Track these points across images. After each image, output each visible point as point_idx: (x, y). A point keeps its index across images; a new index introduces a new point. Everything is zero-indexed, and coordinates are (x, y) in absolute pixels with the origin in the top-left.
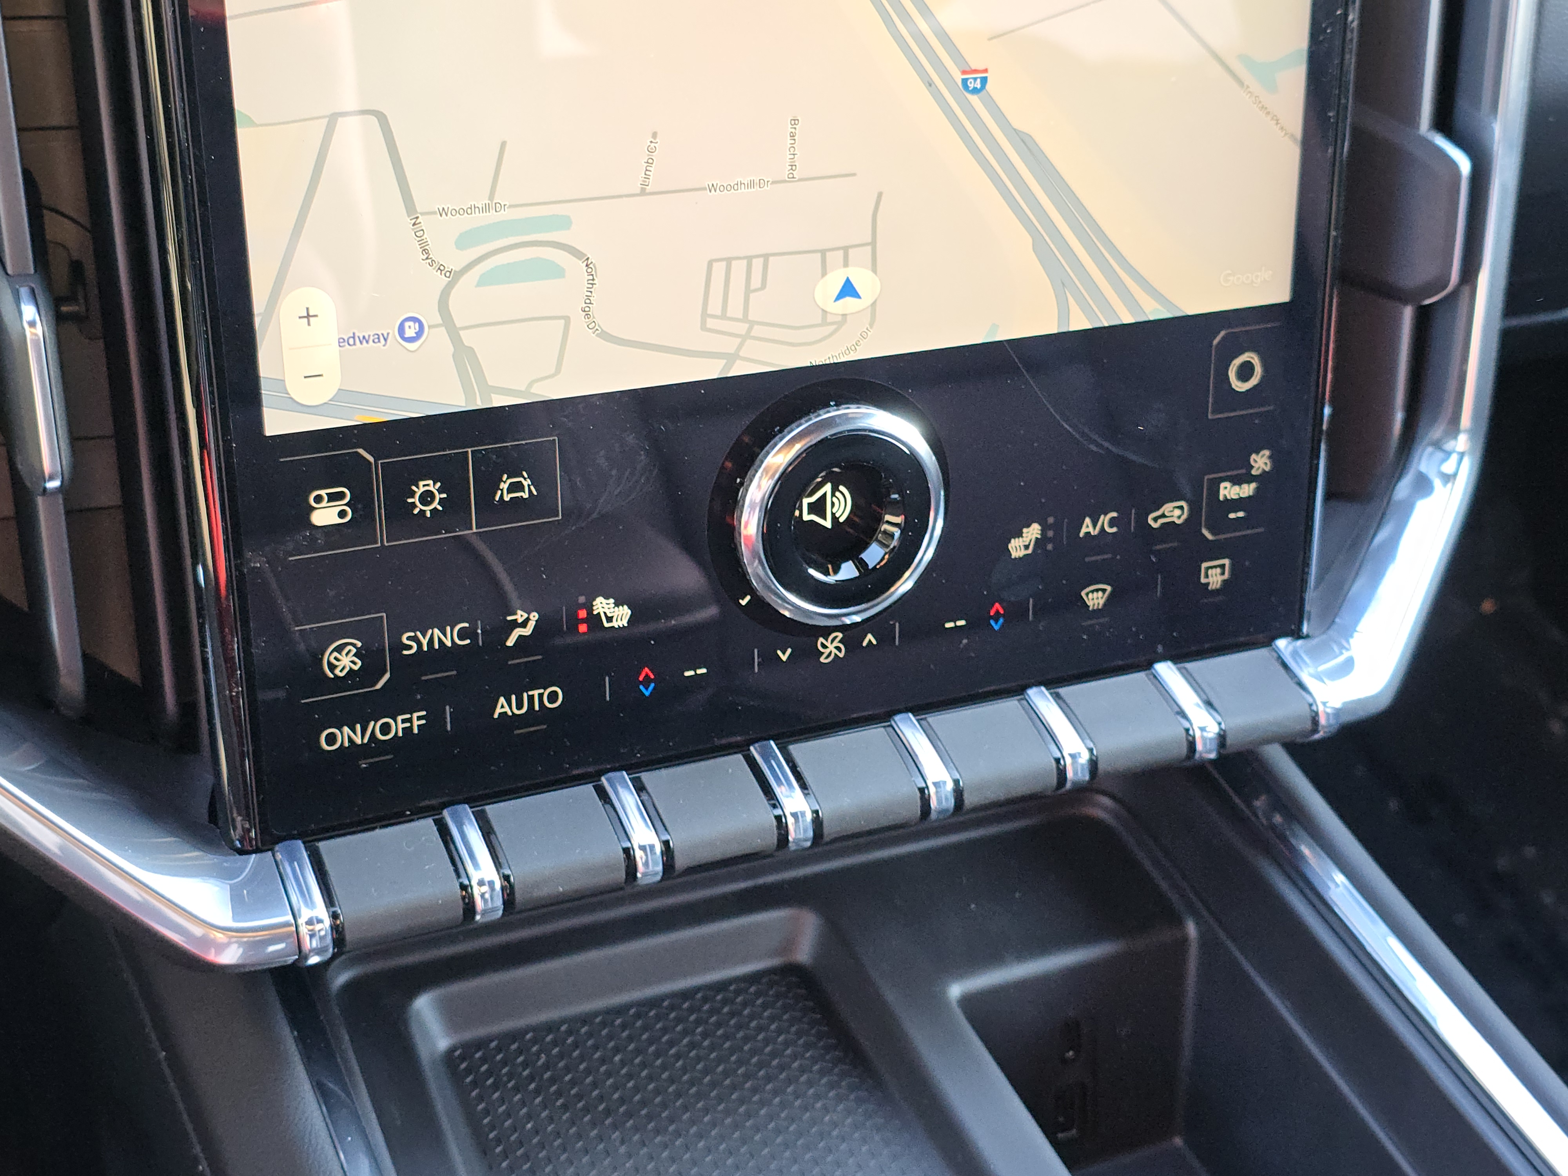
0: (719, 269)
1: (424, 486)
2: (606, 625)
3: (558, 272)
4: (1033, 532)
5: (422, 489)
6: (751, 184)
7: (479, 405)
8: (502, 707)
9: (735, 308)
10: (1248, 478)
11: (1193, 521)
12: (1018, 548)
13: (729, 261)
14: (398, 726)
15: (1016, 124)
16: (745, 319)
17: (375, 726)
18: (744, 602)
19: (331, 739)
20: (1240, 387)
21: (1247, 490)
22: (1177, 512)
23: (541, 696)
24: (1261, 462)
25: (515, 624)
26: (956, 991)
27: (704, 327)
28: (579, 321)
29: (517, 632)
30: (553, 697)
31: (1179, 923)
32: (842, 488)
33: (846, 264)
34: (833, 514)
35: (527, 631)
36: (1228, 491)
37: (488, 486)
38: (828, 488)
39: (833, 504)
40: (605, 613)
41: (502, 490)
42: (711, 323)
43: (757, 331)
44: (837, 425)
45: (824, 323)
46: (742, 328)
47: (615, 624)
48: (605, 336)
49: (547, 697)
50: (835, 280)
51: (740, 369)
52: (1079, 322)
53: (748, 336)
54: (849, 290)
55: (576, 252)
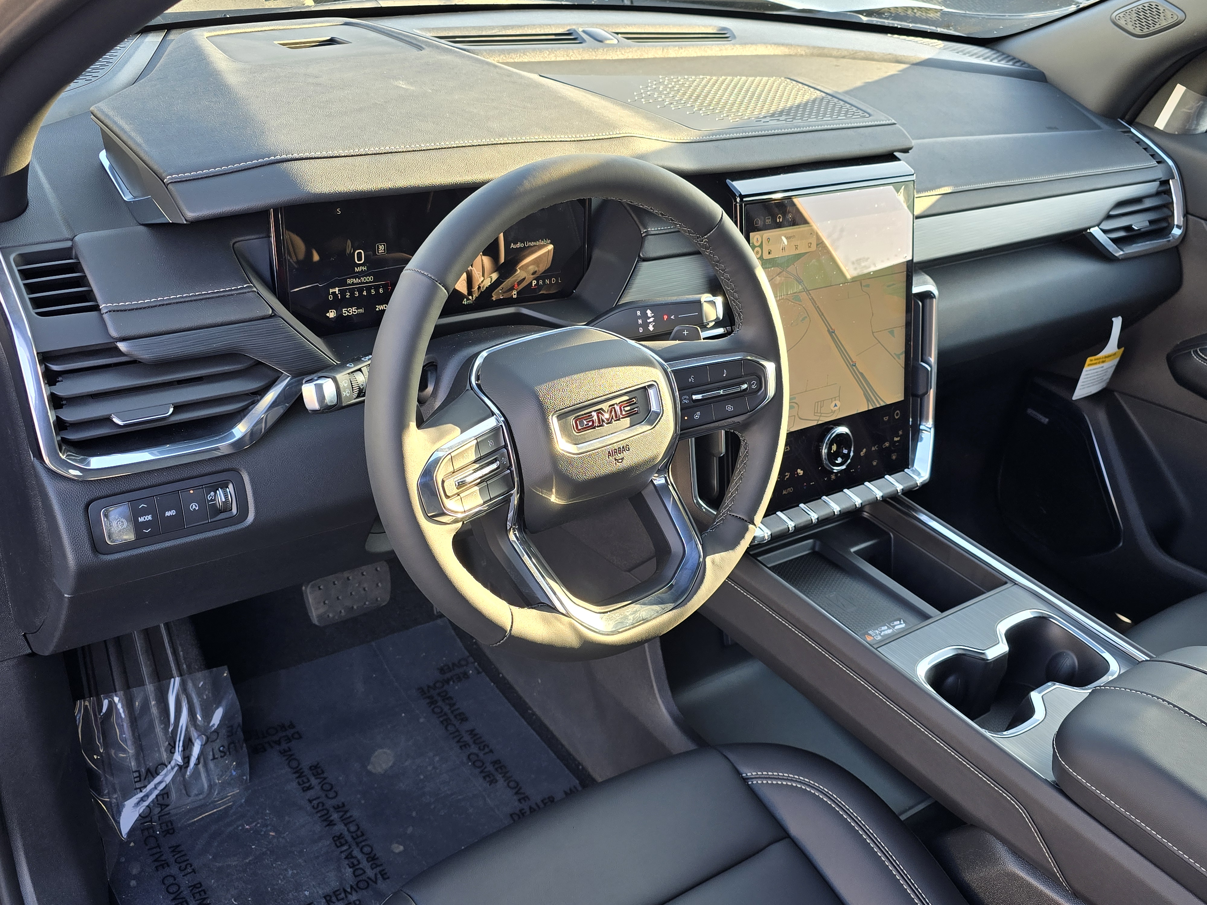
0: (817, 404)
2: (799, 475)
4: (864, 450)
6: (821, 388)
8: (784, 492)
9: (819, 412)
10: (898, 436)
11: (890, 446)
12: (862, 454)
13: (818, 402)
15: (861, 371)
16: (820, 413)
18: (820, 469)
20: (896, 417)
21: (898, 439)
22: (888, 444)
24: (900, 433)
26: (853, 550)
27: (814, 415)
28: (797, 416)
29: (786, 477)
30: (794, 488)
31: (889, 534)
32: (835, 444)
33: (835, 401)
34: (834, 450)
35: (788, 477)
36: (896, 439)
40: (799, 472)
42: (816, 415)
45: (832, 412)
46: (820, 414)
48: (800, 419)
49: (791, 490)
50: (833, 404)
51: (820, 422)
52: (871, 408)
53: (820, 416)
54: (836, 405)
55: (796, 403)
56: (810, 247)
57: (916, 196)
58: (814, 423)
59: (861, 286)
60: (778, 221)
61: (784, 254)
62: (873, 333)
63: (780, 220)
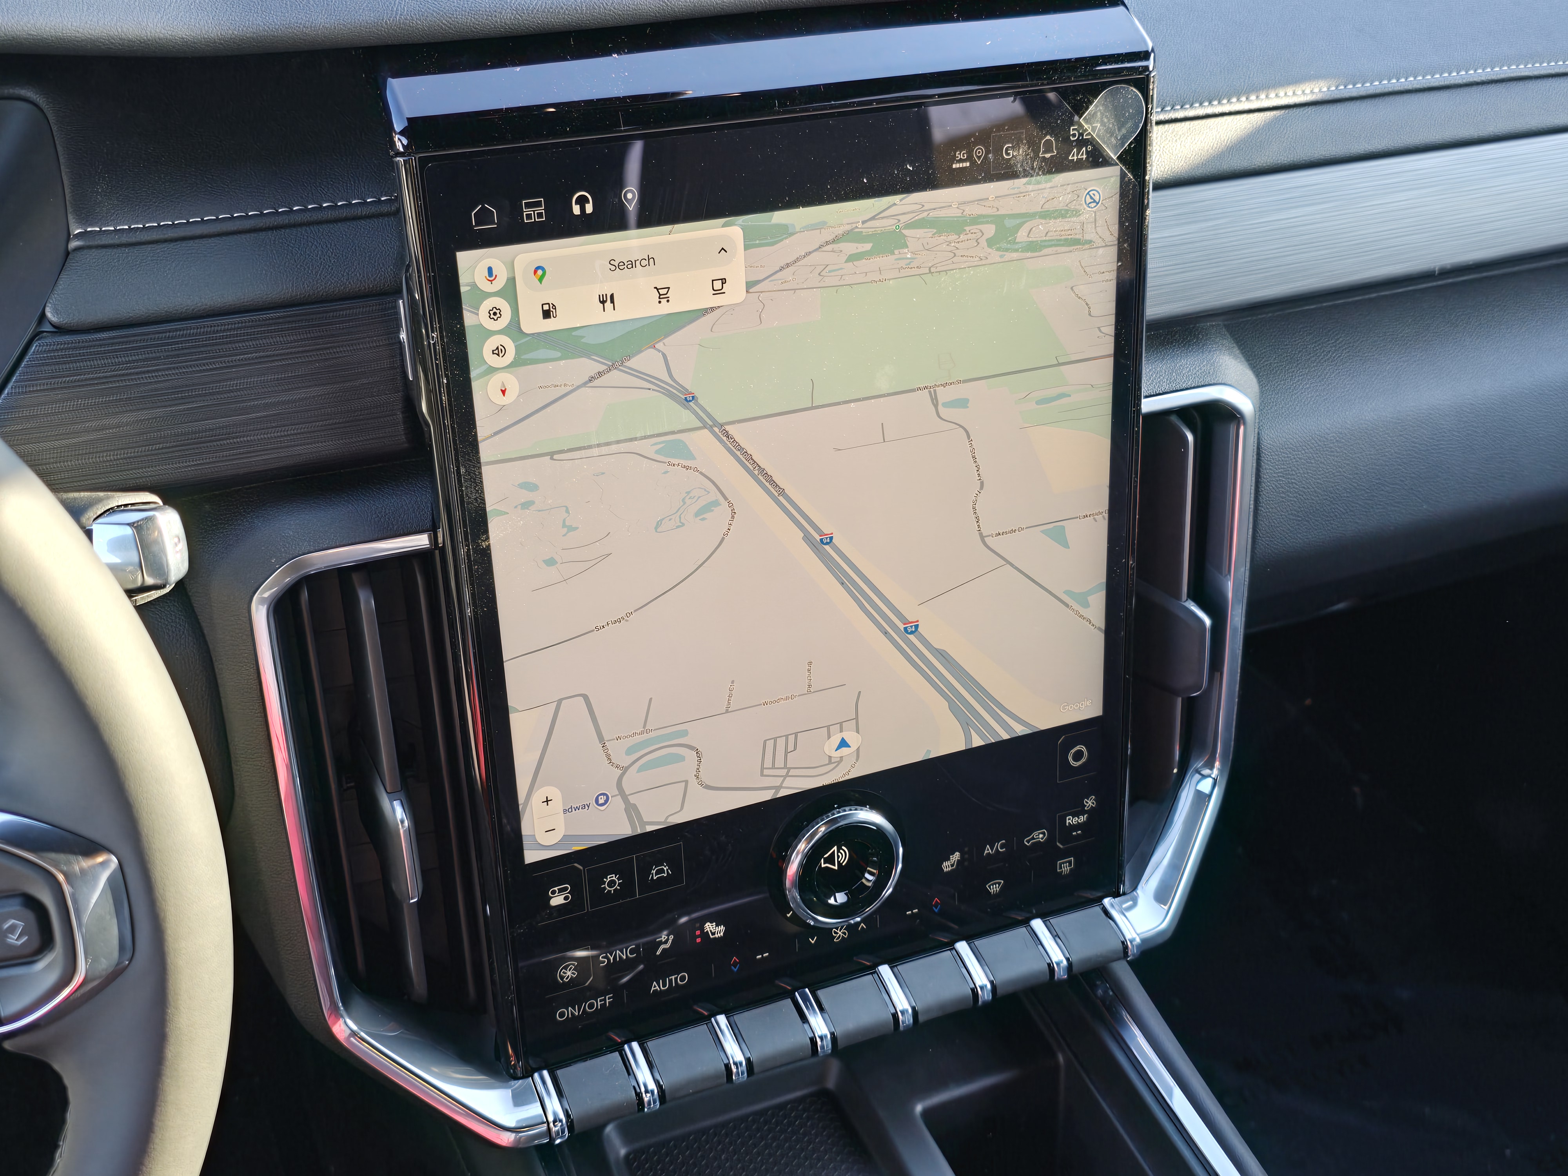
0: (770, 744)
1: (610, 878)
2: (711, 936)
3: (681, 758)
4: (956, 856)
5: (609, 880)
6: (787, 698)
7: (639, 831)
8: (655, 987)
9: (780, 762)
10: (1082, 812)
11: (1051, 840)
12: (947, 866)
13: (775, 739)
14: (598, 1004)
15: (936, 646)
16: (785, 767)
17: (585, 1004)
18: (788, 915)
19: (562, 1015)
20: (1074, 764)
21: (1082, 819)
22: (1041, 836)
23: (676, 979)
24: (1090, 803)
25: (661, 943)
26: (917, 1107)
27: (762, 775)
28: (693, 782)
29: (663, 947)
30: (683, 978)
31: (1054, 1056)
32: (843, 847)
33: (841, 731)
34: (839, 862)
35: (667, 946)
36: (1071, 820)
37: (645, 873)
38: (835, 848)
39: (838, 857)
40: (711, 931)
41: (653, 874)
42: (766, 772)
43: (792, 772)
44: (839, 822)
45: (830, 762)
46: (784, 772)
47: (716, 936)
48: (708, 787)
49: (679, 979)
50: (836, 740)
51: (783, 793)
52: (977, 742)
53: (787, 775)
54: (843, 744)
55: (691, 748)
56: (718, 292)
57: (1154, 118)
58: (766, 796)
59: (936, 406)
60: (576, 210)
61: (610, 315)
62: (982, 537)
63: (583, 209)
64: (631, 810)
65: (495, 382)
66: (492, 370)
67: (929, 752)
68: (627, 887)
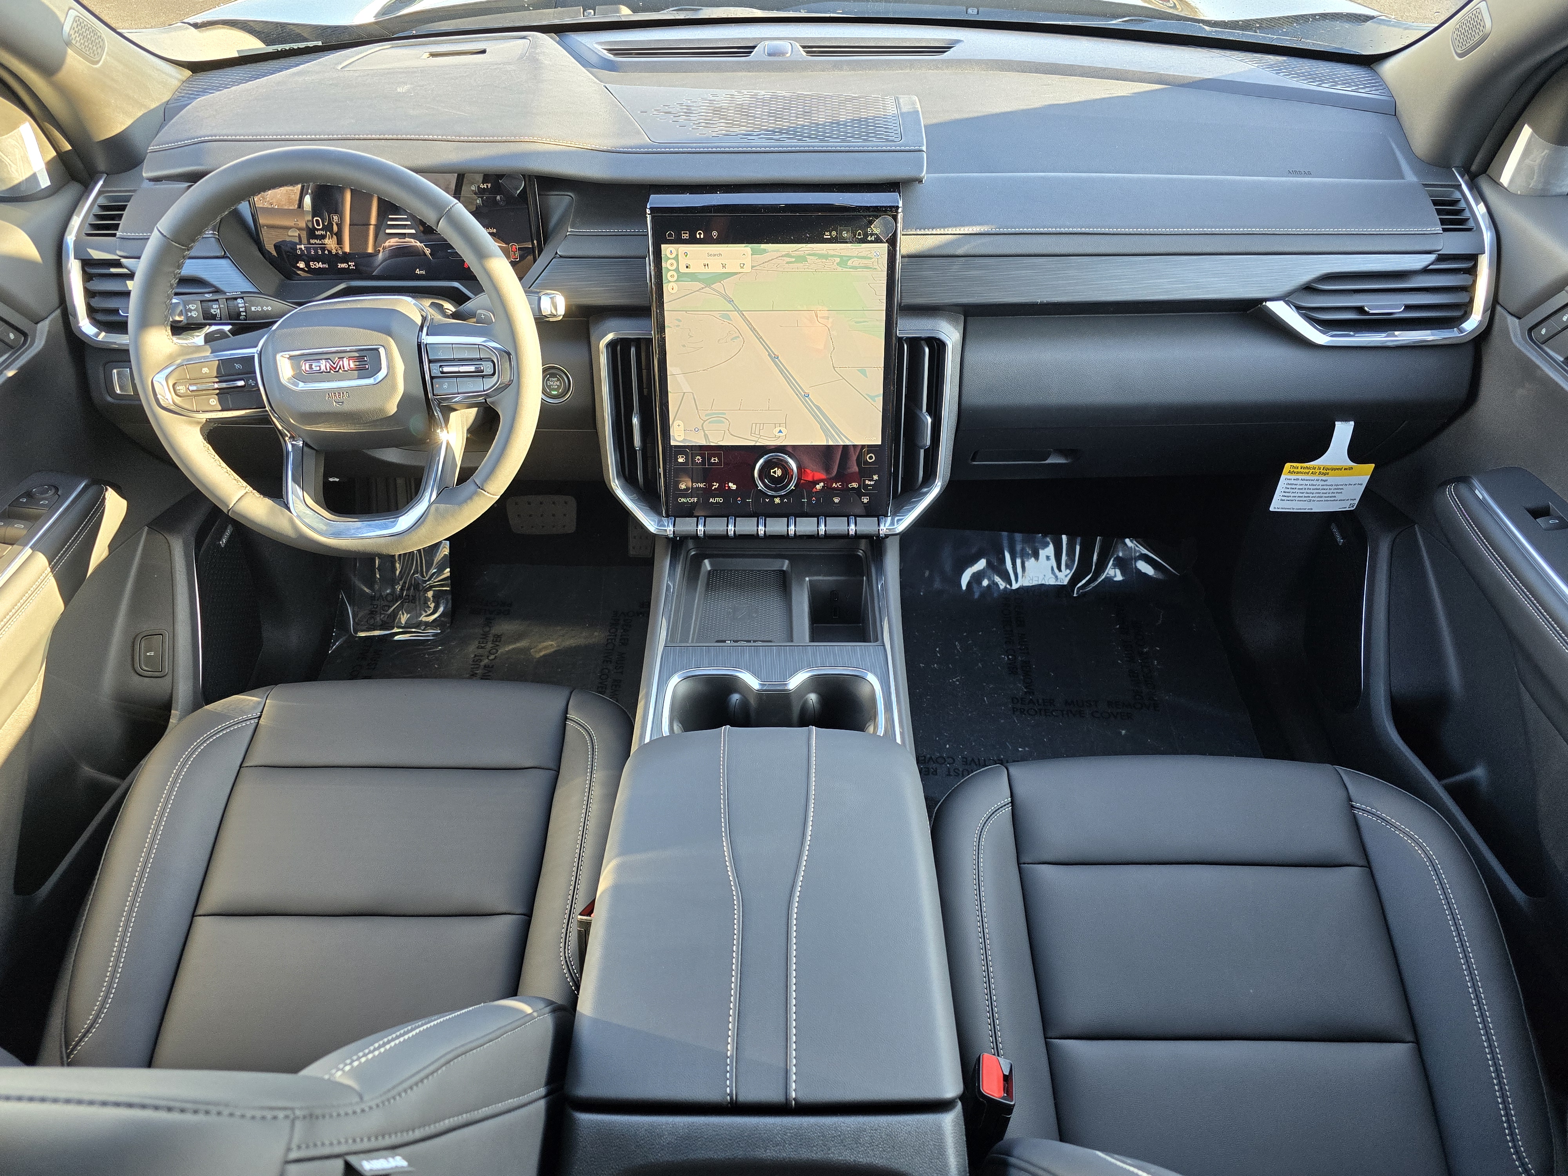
0: (754, 425)
1: (698, 457)
2: (731, 488)
3: (724, 423)
4: (822, 484)
6: (761, 410)
7: (708, 444)
8: (711, 500)
9: (757, 432)
10: (873, 481)
11: (859, 487)
12: (818, 487)
13: (756, 424)
14: (692, 500)
15: (816, 404)
16: (759, 434)
17: (688, 499)
19: (680, 500)
20: (870, 461)
21: (872, 483)
22: (856, 485)
23: (718, 500)
24: (875, 477)
25: (714, 485)
26: (809, 579)
27: (751, 435)
28: (727, 431)
29: (714, 487)
32: (779, 469)
33: (780, 427)
34: (777, 474)
35: (716, 487)
36: (867, 482)
37: (709, 459)
38: (776, 469)
40: (731, 486)
41: (712, 460)
44: (773, 457)
45: (775, 437)
46: (758, 436)
47: (733, 488)
48: (732, 435)
49: (720, 500)
50: (778, 429)
51: (758, 443)
52: (831, 443)
53: (760, 438)
54: (780, 431)
55: (727, 419)
56: (742, 268)
57: (899, 231)
58: (751, 443)
59: (817, 318)
60: (698, 236)
61: (706, 270)
62: (834, 367)
63: (700, 236)
64: (706, 436)
65: (671, 285)
66: (670, 282)
67: (812, 442)
68: (703, 463)
